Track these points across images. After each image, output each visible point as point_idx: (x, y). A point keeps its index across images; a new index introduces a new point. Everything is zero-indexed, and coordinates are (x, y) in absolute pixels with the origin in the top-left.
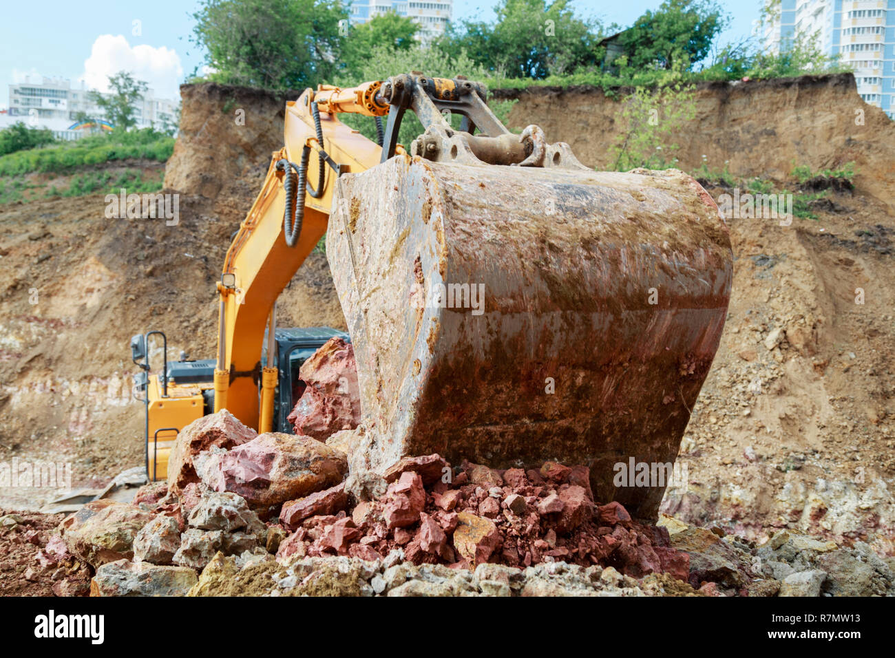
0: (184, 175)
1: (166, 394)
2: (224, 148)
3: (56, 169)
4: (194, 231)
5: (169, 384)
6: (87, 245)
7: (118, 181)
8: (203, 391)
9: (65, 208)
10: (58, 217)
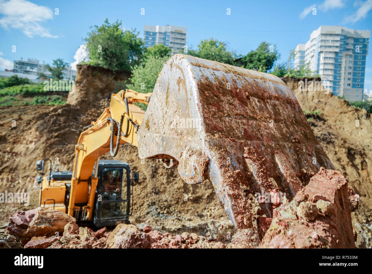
0: (75, 99)
2: (92, 90)
3: (29, 94)
4: (76, 121)
5: (51, 181)
6: (32, 123)
7: (53, 100)
8: (65, 184)
9: (29, 109)
10: (26, 112)
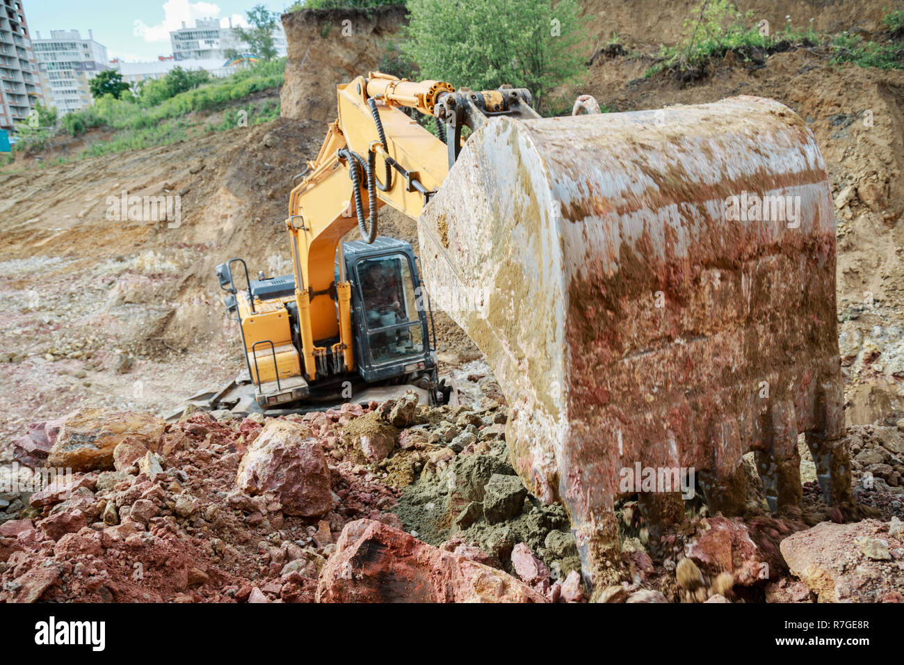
0: (295, 102)
1: (254, 311)
2: (327, 72)
3: (210, 107)
4: (306, 154)
5: (255, 302)
6: (216, 177)
7: (262, 111)
8: (286, 304)
9: (218, 142)
10: (212, 150)
